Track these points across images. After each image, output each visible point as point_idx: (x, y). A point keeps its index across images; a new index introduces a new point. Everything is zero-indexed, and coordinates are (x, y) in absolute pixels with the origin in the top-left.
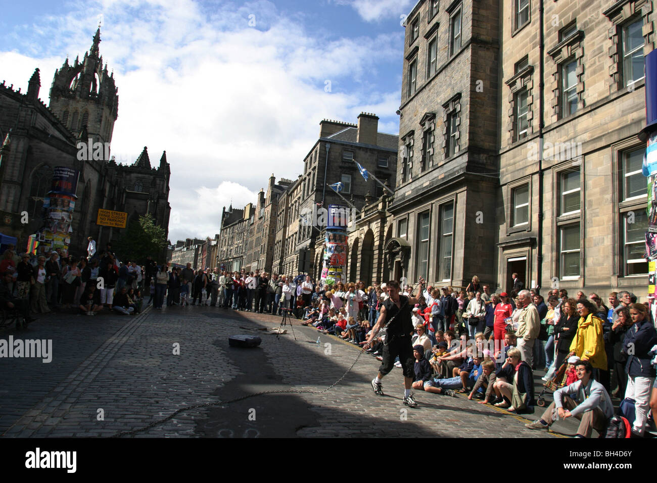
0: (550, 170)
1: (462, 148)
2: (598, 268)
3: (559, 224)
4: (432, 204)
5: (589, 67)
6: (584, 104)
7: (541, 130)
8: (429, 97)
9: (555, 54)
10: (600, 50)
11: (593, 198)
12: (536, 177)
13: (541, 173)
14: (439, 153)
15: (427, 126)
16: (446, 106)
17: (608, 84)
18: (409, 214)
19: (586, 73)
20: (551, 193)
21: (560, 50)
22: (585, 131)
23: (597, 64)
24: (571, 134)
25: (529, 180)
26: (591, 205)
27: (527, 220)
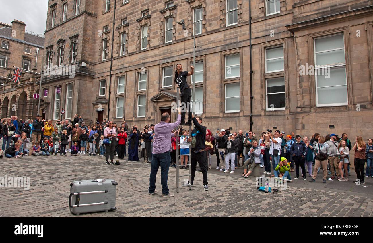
0: (115, 75)
1: (78, 60)
2: (129, 114)
3: (117, 97)
4: (62, 83)
5: (130, 38)
6: (128, 52)
7: (112, 58)
8: (62, 31)
9: (118, 29)
10: (134, 33)
11: (128, 88)
12: (109, 77)
13: (111, 76)
14: (67, 60)
15: (60, 45)
16: (71, 38)
17: (136, 47)
18: (49, 86)
19: (129, 40)
20: (114, 84)
21: (121, 28)
22: (128, 62)
23: (133, 38)
24: (122, 63)
25: (106, 78)
26: (128, 91)
27: (104, 94)
